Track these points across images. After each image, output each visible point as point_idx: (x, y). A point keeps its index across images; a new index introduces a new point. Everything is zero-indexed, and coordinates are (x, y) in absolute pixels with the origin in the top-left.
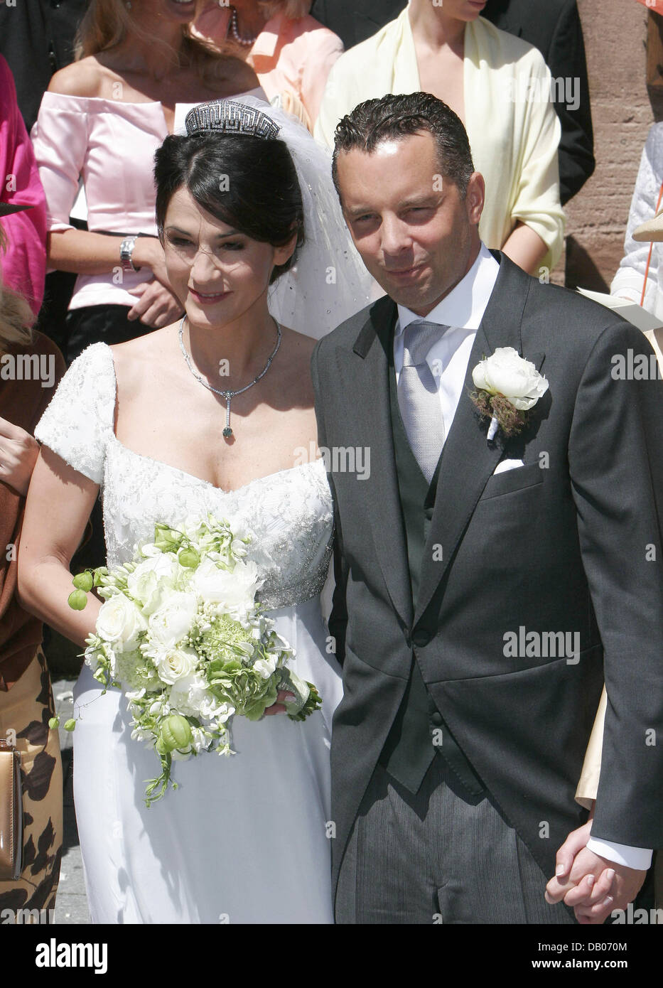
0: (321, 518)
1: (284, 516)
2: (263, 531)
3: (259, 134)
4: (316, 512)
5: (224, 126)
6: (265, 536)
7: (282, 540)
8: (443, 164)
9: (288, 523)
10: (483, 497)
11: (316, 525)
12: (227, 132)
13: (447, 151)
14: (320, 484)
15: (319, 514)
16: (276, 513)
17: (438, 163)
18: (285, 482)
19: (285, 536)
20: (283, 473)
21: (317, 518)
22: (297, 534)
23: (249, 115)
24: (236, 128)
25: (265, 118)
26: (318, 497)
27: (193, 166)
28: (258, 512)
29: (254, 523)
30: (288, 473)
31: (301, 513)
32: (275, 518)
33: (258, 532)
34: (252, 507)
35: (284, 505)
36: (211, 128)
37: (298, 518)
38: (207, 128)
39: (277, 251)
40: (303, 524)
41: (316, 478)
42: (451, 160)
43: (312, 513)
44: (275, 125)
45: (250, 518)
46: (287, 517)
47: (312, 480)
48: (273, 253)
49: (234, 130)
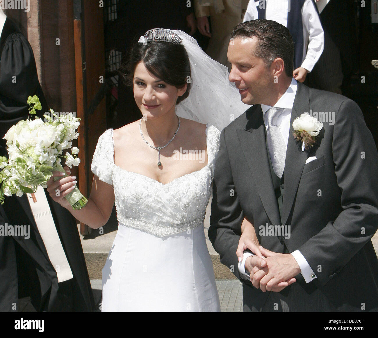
0: (203, 193)
1: (188, 193)
2: (179, 200)
3: (174, 42)
4: (200, 191)
5: (160, 38)
6: (181, 201)
7: (187, 203)
9: (189, 196)
10: (303, 174)
11: (200, 196)
12: (161, 40)
14: (202, 180)
15: (202, 192)
16: (185, 192)
18: (187, 179)
19: (188, 202)
20: (187, 175)
21: (201, 193)
22: (193, 200)
23: (170, 34)
24: (164, 39)
25: (176, 36)
26: (201, 185)
27: (147, 53)
28: (177, 192)
29: (176, 196)
30: (189, 176)
31: (194, 192)
32: (184, 194)
33: (178, 200)
34: (174, 190)
35: (187, 189)
36: (154, 39)
37: (193, 194)
38: (153, 39)
39: (179, 90)
40: (195, 196)
41: (200, 177)
42: (262, 51)
43: (199, 191)
44: (180, 39)
45: (174, 195)
46: (189, 194)
47: (199, 178)
48: (177, 91)
49: (164, 40)
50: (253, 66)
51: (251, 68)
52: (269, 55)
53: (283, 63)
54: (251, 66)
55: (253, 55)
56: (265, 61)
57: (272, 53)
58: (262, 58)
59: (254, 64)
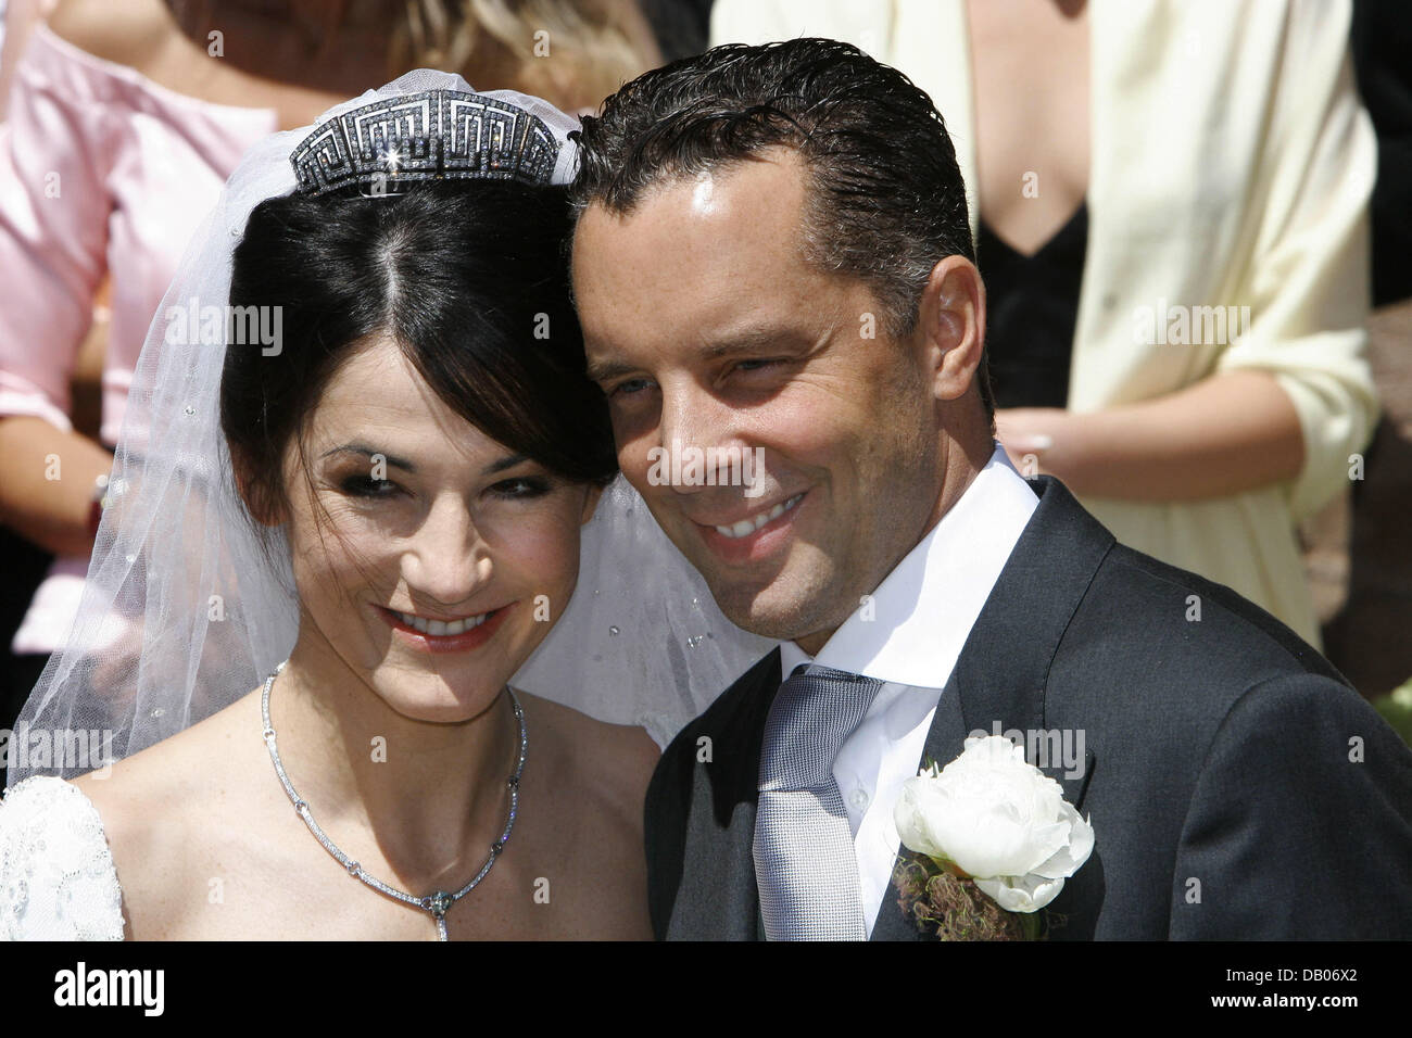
3: (524, 175)
8: (829, 242)
13: (843, 205)
17: (811, 238)
24: (471, 163)
25: (536, 130)
42: (854, 230)
49: (466, 169)
50: (821, 343)
51: (813, 356)
52: (899, 248)
53: (981, 287)
54: (810, 343)
55: (807, 266)
56: (887, 289)
57: (912, 229)
58: (865, 273)
59: (822, 329)
